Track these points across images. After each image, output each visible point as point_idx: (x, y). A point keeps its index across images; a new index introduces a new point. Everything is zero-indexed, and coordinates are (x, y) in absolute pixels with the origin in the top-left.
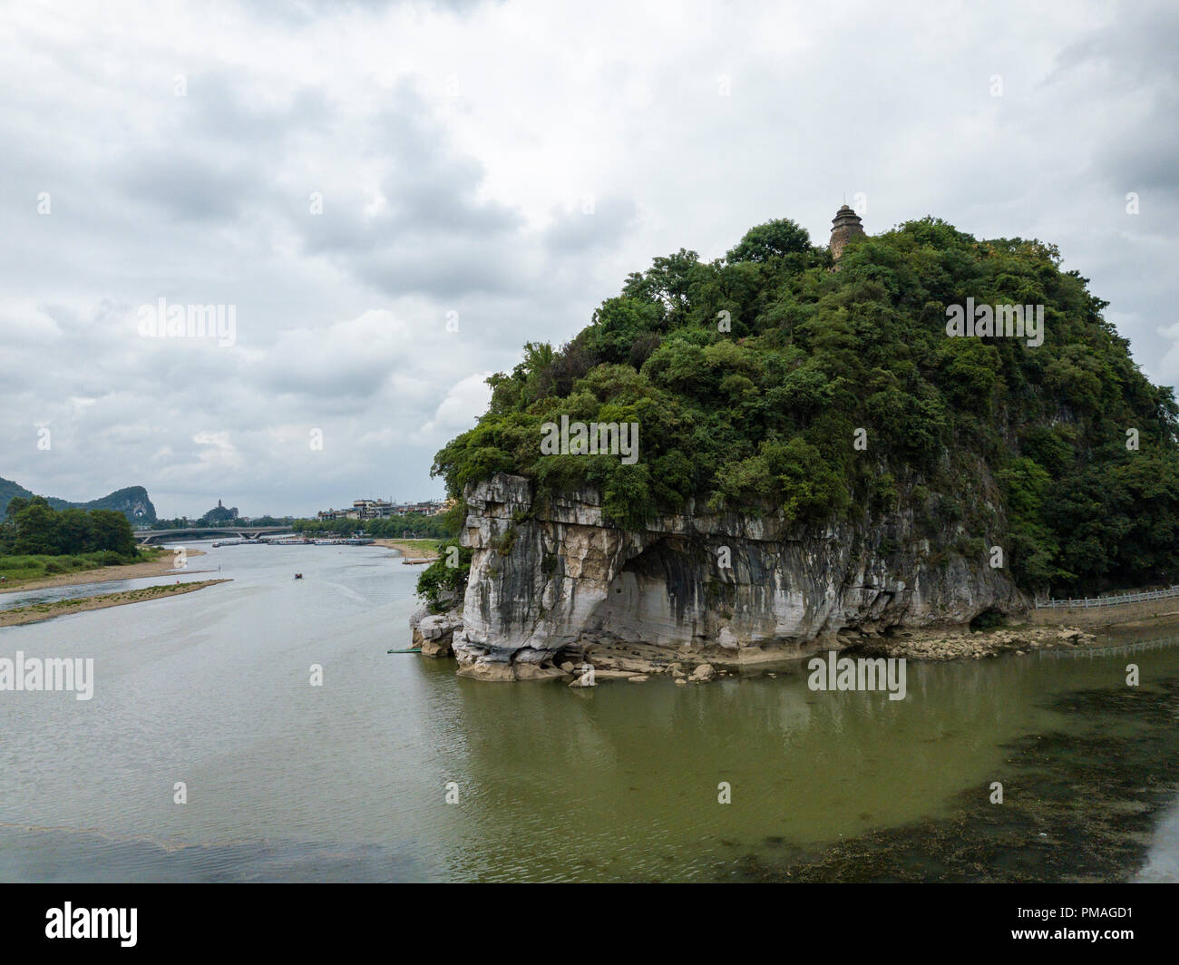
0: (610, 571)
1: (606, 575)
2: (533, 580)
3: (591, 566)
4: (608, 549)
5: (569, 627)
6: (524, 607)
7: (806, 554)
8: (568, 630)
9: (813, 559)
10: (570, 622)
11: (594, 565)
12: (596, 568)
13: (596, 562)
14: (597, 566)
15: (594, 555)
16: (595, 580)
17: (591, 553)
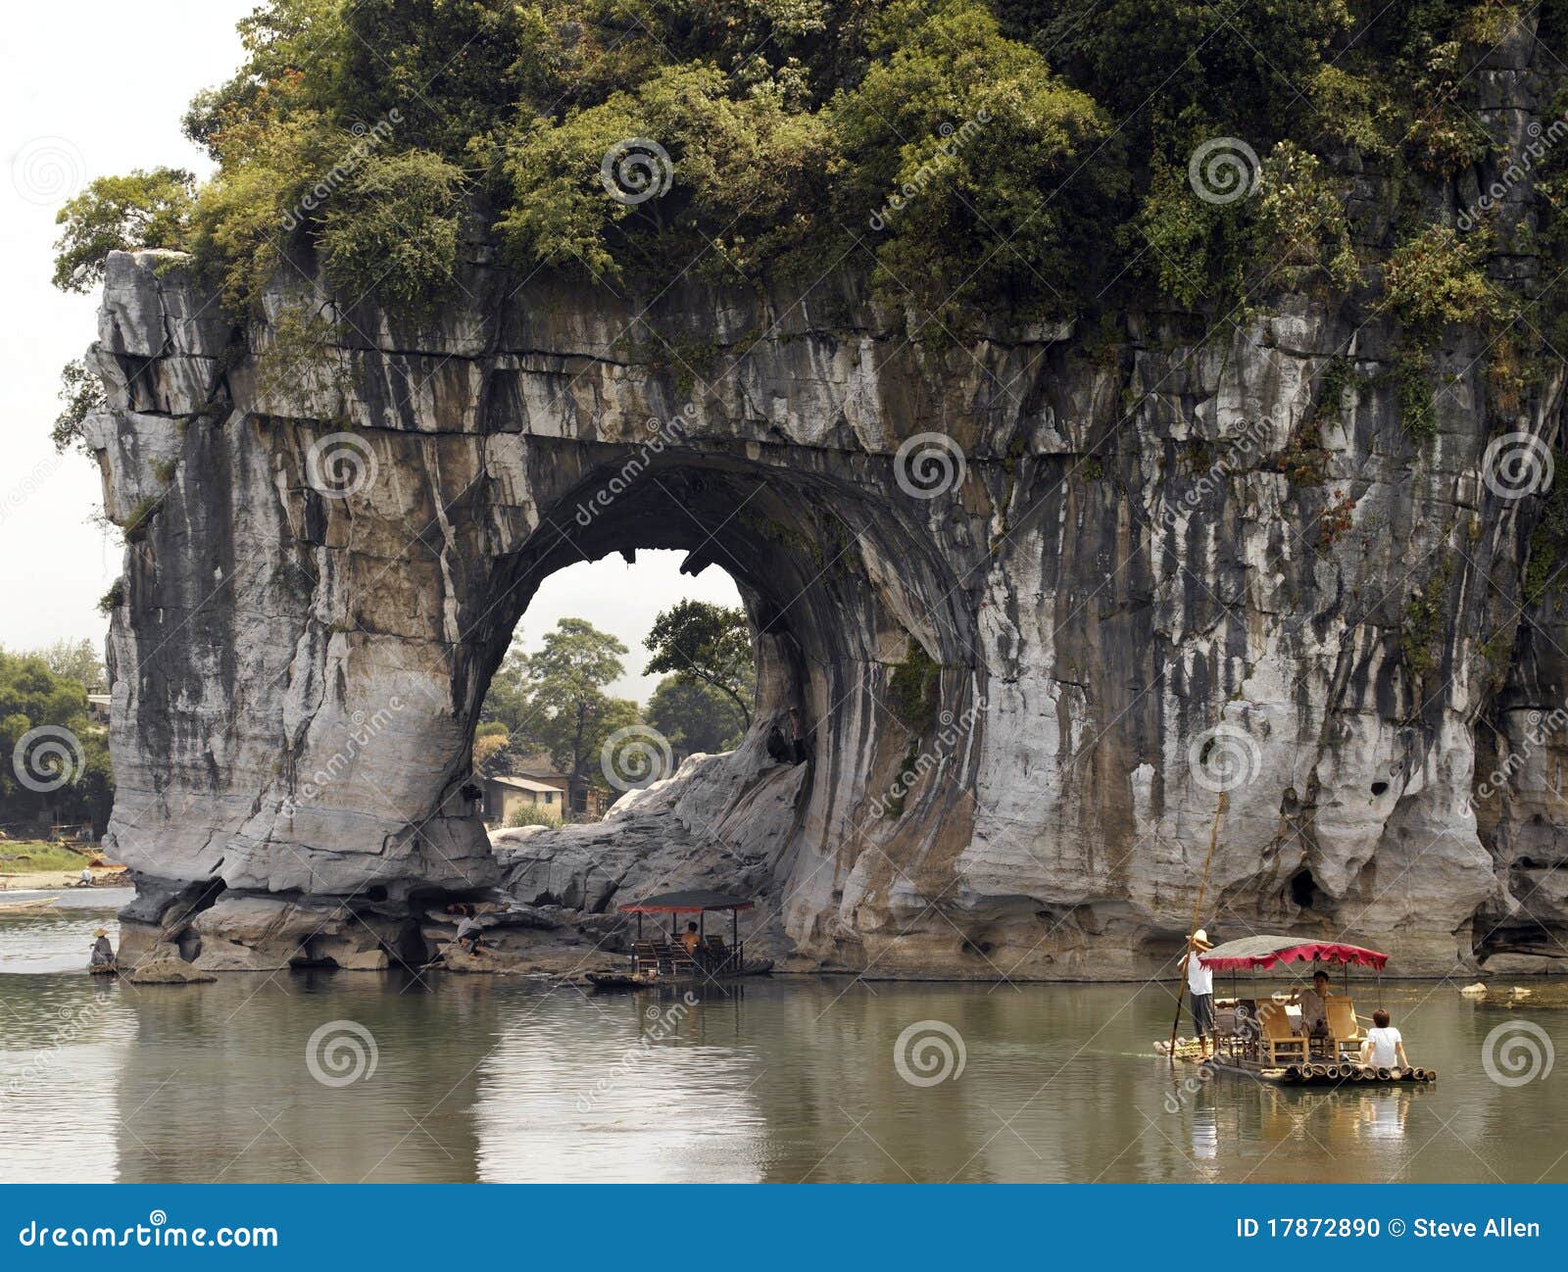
0: (450, 607)
1: (438, 619)
3: (384, 585)
4: (410, 512)
6: (208, 735)
8: (347, 828)
10: (349, 800)
11: (391, 579)
12: (400, 590)
13: (396, 570)
14: (406, 585)
15: (380, 542)
16: (405, 640)
17: (371, 534)
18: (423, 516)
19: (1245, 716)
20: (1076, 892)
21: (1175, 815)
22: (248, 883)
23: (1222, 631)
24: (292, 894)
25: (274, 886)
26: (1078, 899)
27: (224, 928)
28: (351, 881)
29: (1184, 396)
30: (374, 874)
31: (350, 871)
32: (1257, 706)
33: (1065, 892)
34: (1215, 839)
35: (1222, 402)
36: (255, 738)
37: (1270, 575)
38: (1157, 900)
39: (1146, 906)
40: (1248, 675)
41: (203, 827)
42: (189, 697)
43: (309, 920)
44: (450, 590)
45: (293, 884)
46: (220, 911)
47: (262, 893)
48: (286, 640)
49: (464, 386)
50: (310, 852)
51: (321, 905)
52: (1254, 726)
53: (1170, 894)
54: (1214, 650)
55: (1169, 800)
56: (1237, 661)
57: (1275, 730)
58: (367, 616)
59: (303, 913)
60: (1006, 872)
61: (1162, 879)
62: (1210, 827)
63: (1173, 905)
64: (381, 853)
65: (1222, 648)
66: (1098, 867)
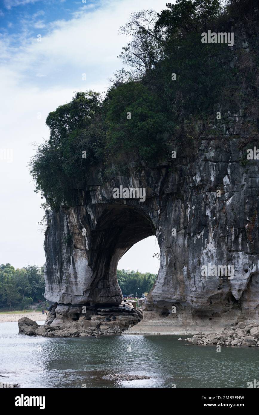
0: (87, 242)
1: (85, 245)
2: (61, 252)
3: (77, 239)
4: (77, 223)
5: (77, 288)
6: (57, 273)
7: (186, 207)
8: (77, 290)
9: (191, 211)
10: (76, 284)
12: (80, 240)
13: (78, 235)
14: (80, 238)
15: (75, 230)
16: (81, 250)
17: (74, 228)
18: (79, 223)
19: (207, 253)
20: (174, 299)
21: (194, 279)
22: (61, 302)
23: (203, 233)
24: (69, 305)
25: (65, 303)
26: (175, 301)
27: (59, 312)
28: (79, 302)
29: (190, 175)
30: (83, 300)
31: (79, 299)
32: (210, 251)
33: (172, 299)
34: (203, 285)
35: (197, 175)
36: (66, 273)
37: (212, 217)
38: (192, 301)
39: (190, 303)
40: (208, 243)
41: (58, 291)
42: (54, 265)
43: (74, 310)
44: (86, 239)
45: (68, 302)
46: (59, 308)
47: (63, 304)
48: (69, 252)
49: (82, 195)
50: (70, 296)
51: (75, 307)
52: (209, 256)
53: (194, 299)
54: (201, 237)
55: (192, 275)
56: (206, 239)
57: (214, 256)
58: (76, 246)
59: (72, 309)
60: (158, 295)
61: (192, 296)
62: (202, 282)
63: (196, 302)
64: (83, 296)
65: (203, 237)
66: (178, 293)
